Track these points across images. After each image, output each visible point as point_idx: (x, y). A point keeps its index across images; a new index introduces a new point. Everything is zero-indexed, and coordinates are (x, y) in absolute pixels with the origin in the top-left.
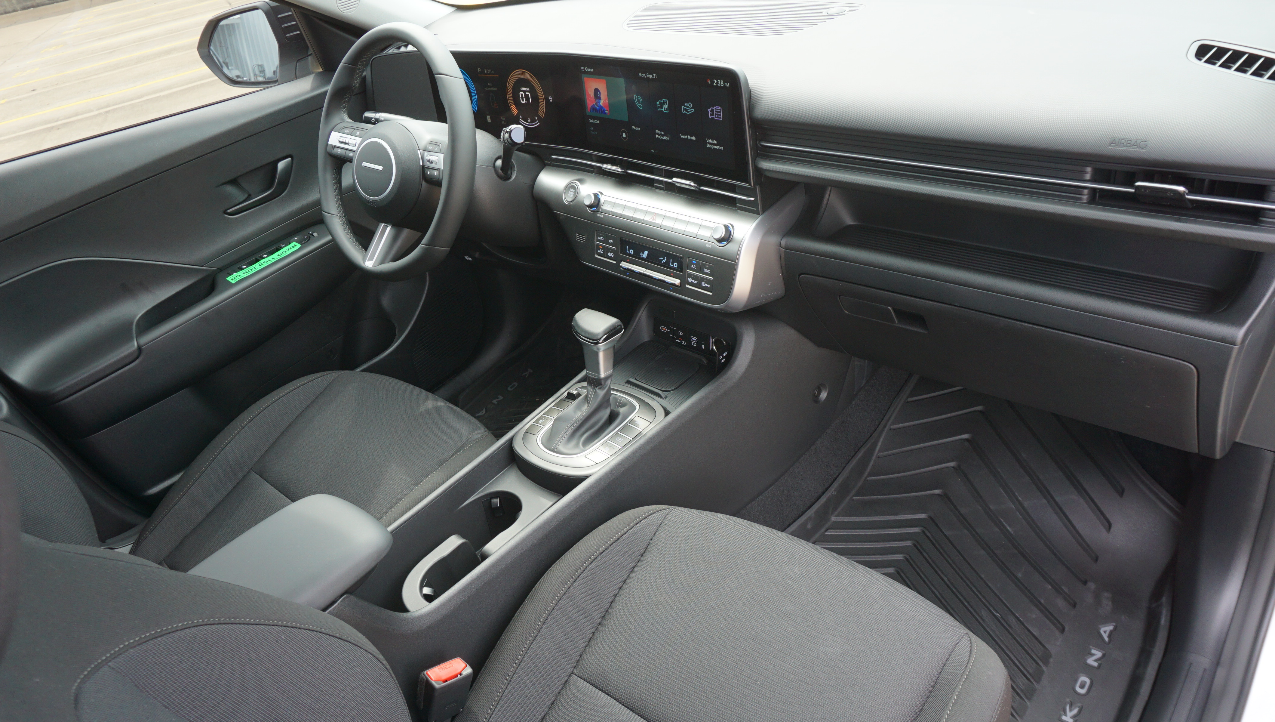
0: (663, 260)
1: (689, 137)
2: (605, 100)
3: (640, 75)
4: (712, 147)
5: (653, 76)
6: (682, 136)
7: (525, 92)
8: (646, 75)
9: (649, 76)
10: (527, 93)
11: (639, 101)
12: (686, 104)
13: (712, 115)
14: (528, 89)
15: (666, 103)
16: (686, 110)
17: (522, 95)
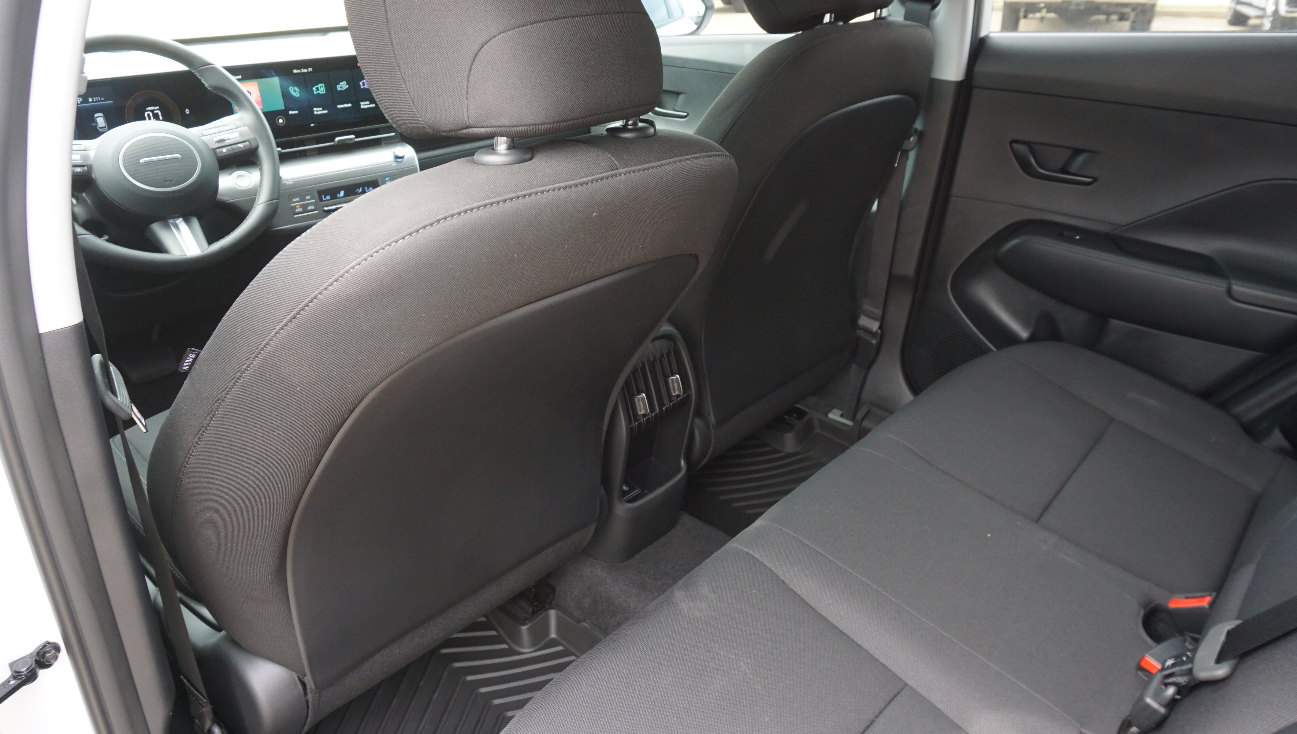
0: (358, 191)
1: (346, 105)
2: (257, 98)
3: (295, 71)
4: (366, 107)
5: (308, 70)
6: (339, 106)
7: (152, 111)
8: (301, 70)
9: (305, 71)
10: (155, 112)
11: (295, 91)
12: (341, 83)
13: (364, 85)
14: (158, 107)
15: (322, 86)
16: (341, 87)
17: (149, 115)
